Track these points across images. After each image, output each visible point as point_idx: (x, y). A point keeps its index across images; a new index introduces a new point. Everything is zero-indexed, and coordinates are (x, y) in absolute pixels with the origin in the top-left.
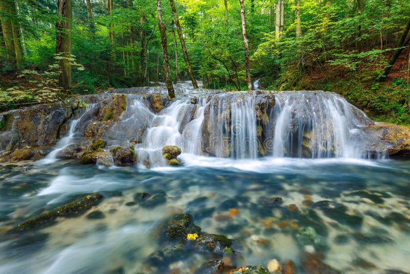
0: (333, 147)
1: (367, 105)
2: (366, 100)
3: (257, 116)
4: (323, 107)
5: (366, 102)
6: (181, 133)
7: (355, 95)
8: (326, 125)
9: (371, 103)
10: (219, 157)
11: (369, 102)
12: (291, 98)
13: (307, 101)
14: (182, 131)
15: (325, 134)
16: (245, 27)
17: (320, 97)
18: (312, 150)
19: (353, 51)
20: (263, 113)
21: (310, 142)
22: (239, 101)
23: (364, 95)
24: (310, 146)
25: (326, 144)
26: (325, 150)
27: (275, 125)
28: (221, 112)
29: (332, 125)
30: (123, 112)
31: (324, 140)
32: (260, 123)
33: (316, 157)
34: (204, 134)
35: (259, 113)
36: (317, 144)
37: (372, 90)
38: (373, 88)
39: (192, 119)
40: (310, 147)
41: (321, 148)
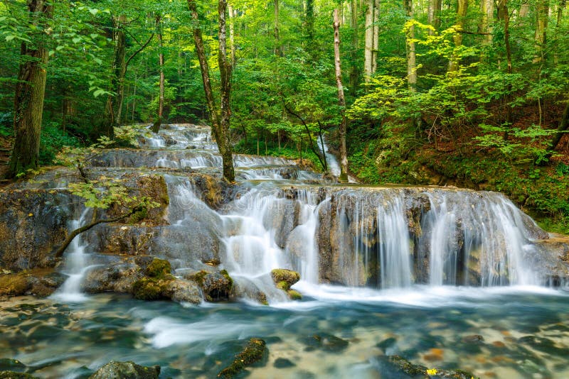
0: (507, 270)
1: (525, 201)
2: (523, 194)
3: (409, 227)
4: (492, 215)
5: (523, 197)
6: (283, 248)
7: (506, 185)
8: (497, 240)
9: (531, 199)
10: (350, 285)
11: (528, 196)
12: (449, 201)
13: (473, 206)
14: (284, 244)
15: (497, 253)
16: (340, 66)
17: (488, 201)
18: (482, 275)
19: (506, 124)
20: (416, 221)
21: (478, 263)
22: (386, 204)
23: (519, 186)
24: (479, 269)
25: (499, 266)
26: (497, 274)
27: (430, 238)
28: (360, 219)
29: (504, 240)
30: (167, 208)
31: (495, 261)
32: (413, 237)
33: (486, 284)
34: (323, 250)
35: (411, 221)
36: (487, 267)
37: (530, 178)
38: (531, 176)
39: (296, 224)
40: (479, 271)
41: (492, 271)
